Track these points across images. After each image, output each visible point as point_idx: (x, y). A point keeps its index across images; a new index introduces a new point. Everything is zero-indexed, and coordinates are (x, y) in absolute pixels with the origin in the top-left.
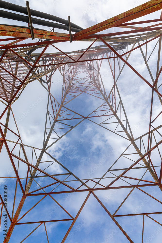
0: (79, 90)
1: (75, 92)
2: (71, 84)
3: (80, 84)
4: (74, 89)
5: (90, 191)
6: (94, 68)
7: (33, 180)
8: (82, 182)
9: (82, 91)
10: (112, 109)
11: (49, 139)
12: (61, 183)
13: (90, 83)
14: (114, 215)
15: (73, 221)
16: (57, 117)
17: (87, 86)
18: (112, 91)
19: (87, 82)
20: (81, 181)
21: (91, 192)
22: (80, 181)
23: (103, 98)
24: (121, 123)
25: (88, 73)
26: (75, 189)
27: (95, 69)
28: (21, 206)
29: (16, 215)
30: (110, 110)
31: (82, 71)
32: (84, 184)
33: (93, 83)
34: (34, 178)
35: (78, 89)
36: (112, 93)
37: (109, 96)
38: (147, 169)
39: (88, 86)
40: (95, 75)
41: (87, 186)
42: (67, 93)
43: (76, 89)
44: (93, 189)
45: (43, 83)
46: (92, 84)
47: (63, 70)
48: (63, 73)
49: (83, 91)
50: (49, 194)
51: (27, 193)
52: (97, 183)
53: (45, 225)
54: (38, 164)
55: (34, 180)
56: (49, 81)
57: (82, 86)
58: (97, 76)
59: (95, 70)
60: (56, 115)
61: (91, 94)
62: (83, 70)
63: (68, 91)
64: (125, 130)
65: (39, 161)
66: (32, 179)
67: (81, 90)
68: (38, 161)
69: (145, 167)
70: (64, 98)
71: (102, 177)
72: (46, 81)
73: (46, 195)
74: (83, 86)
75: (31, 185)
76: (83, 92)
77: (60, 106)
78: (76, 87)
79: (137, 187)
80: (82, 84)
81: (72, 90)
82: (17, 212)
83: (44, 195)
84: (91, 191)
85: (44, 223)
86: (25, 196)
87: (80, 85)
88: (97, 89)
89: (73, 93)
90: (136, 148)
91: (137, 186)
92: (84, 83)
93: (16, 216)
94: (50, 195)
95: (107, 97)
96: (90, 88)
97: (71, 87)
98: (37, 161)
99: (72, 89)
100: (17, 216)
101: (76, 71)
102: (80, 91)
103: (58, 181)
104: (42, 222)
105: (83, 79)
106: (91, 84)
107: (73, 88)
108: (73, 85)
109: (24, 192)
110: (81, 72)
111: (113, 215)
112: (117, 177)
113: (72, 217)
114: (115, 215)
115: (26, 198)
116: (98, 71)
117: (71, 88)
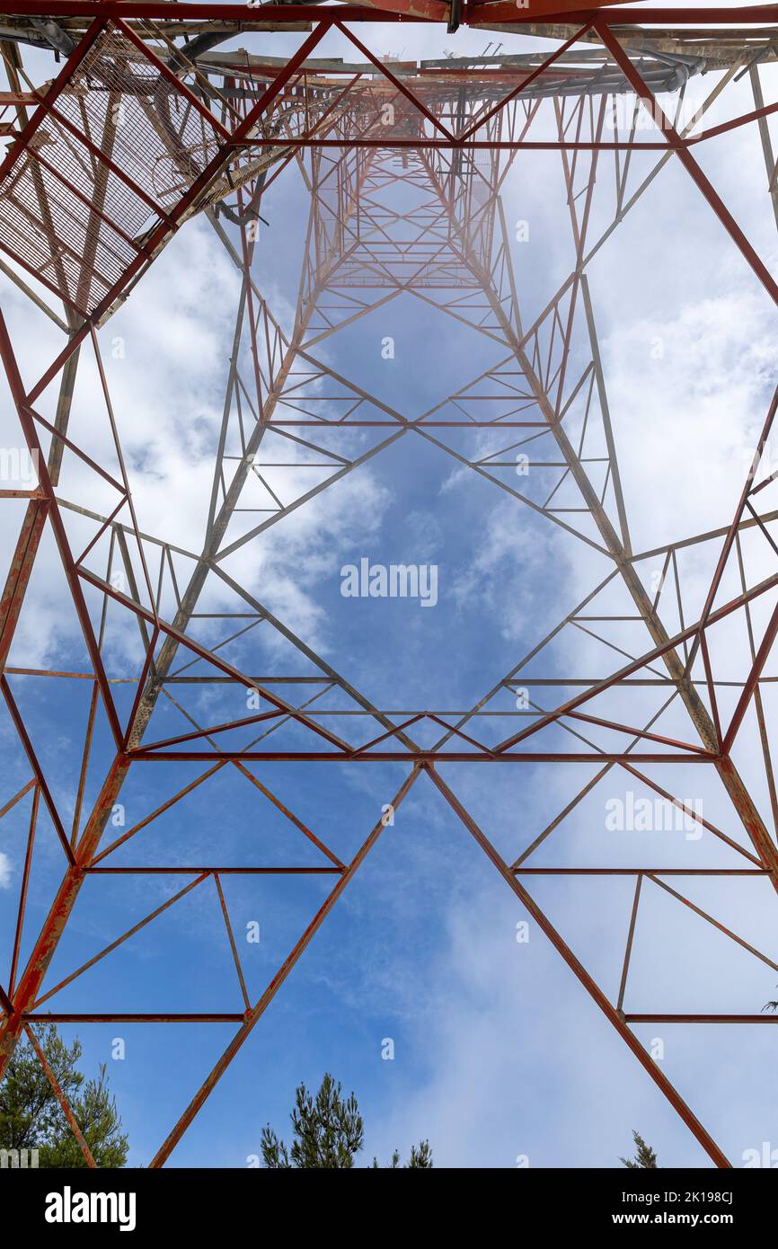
0: (384, 277)
1: (364, 286)
2: (349, 239)
3: (395, 244)
4: (359, 269)
5: (420, 761)
6: (473, 167)
7: (158, 692)
8: (386, 723)
9: (396, 282)
10: (540, 395)
11: (232, 510)
12: (296, 717)
13: (445, 244)
14: (514, 865)
15: (340, 876)
16: (271, 407)
17: (427, 258)
18: (554, 304)
19: (428, 237)
20: (381, 718)
21: (421, 767)
22: (375, 716)
23: (501, 334)
24: (581, 469)
25: (433, 189)
26: (351, 748)
27: (478, 172)
28: (111, 797)
29: (88, 833)
30: (529, 397)
31: (400, 171)
32: (395, 731)
33: (460, 250)
34: (165, 685)
35: (376, 271)
36: (557, 314)
37: (535, 330)
38: (674, 688)
39: (430, 263)
40: (476, 206)
41: (405, 740)
42: (321, 285)
43: (370, 268)
44: (433, 756)
45: (222, 218)
46: (456, 252)
47: (313, 157)
48: (315, 178)
49: (404, 282)
50: (235, 757)
51: (135, 744)
52: (454, 730)
53: (218, 882)
54: (183, 621)
55: (164, 691)
56: (251, 212)
57: (399, 258)
58: (483, 211)
59: (476, 178)
60: (265, 396)
61: (443, 307)
62: (405, 166)
63: (327, 277)
64: (595, 506)
65: (186, 609)
66: (156, 689)
67: (393, 279)
68: (180, 610)
69: (666, 682)
70: (309, 311)
71: (476, 709)
72: (236, 211)
73: (223, 764)
74: (408, 258)
75: (150, 712)
76: (401, 287)
77: (285, 350)
78: (368, 258)
79: (623, 761)
80: (403, 248)
81: (348, 271)
82: (91, 822)
83: (213, 763)
84: (424, 759)
85: (216, 877)
86: (126, 756)
87: (391, 248)
88: (477, 281)
89: (353, 286)
90: (637, 596)
91: (624, 759)
92: (412, 244)
93: (87, 838)
94: (238, 765)
95: (525, 335)
96: (438, 274)
97: (348, 254)
98: (177, 608)
99: (352, 266)
100: (92, 838)
101: (371, 169)
102: (388, 282)
103: (284, 710)
104: (206, 871)
105: (405, 217)
106: (447, 249)
107: (355, 261)
108: (355, 247)
109: (122, 743)
110: (397, 177)
111: (512, 868)
112: (542, 712)
113: (337, 862)
114: (520, 867)
115: (129, 764)
116: (495, 187)
117: (343, 260)
